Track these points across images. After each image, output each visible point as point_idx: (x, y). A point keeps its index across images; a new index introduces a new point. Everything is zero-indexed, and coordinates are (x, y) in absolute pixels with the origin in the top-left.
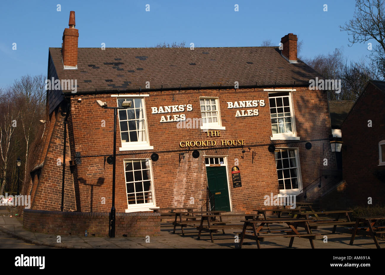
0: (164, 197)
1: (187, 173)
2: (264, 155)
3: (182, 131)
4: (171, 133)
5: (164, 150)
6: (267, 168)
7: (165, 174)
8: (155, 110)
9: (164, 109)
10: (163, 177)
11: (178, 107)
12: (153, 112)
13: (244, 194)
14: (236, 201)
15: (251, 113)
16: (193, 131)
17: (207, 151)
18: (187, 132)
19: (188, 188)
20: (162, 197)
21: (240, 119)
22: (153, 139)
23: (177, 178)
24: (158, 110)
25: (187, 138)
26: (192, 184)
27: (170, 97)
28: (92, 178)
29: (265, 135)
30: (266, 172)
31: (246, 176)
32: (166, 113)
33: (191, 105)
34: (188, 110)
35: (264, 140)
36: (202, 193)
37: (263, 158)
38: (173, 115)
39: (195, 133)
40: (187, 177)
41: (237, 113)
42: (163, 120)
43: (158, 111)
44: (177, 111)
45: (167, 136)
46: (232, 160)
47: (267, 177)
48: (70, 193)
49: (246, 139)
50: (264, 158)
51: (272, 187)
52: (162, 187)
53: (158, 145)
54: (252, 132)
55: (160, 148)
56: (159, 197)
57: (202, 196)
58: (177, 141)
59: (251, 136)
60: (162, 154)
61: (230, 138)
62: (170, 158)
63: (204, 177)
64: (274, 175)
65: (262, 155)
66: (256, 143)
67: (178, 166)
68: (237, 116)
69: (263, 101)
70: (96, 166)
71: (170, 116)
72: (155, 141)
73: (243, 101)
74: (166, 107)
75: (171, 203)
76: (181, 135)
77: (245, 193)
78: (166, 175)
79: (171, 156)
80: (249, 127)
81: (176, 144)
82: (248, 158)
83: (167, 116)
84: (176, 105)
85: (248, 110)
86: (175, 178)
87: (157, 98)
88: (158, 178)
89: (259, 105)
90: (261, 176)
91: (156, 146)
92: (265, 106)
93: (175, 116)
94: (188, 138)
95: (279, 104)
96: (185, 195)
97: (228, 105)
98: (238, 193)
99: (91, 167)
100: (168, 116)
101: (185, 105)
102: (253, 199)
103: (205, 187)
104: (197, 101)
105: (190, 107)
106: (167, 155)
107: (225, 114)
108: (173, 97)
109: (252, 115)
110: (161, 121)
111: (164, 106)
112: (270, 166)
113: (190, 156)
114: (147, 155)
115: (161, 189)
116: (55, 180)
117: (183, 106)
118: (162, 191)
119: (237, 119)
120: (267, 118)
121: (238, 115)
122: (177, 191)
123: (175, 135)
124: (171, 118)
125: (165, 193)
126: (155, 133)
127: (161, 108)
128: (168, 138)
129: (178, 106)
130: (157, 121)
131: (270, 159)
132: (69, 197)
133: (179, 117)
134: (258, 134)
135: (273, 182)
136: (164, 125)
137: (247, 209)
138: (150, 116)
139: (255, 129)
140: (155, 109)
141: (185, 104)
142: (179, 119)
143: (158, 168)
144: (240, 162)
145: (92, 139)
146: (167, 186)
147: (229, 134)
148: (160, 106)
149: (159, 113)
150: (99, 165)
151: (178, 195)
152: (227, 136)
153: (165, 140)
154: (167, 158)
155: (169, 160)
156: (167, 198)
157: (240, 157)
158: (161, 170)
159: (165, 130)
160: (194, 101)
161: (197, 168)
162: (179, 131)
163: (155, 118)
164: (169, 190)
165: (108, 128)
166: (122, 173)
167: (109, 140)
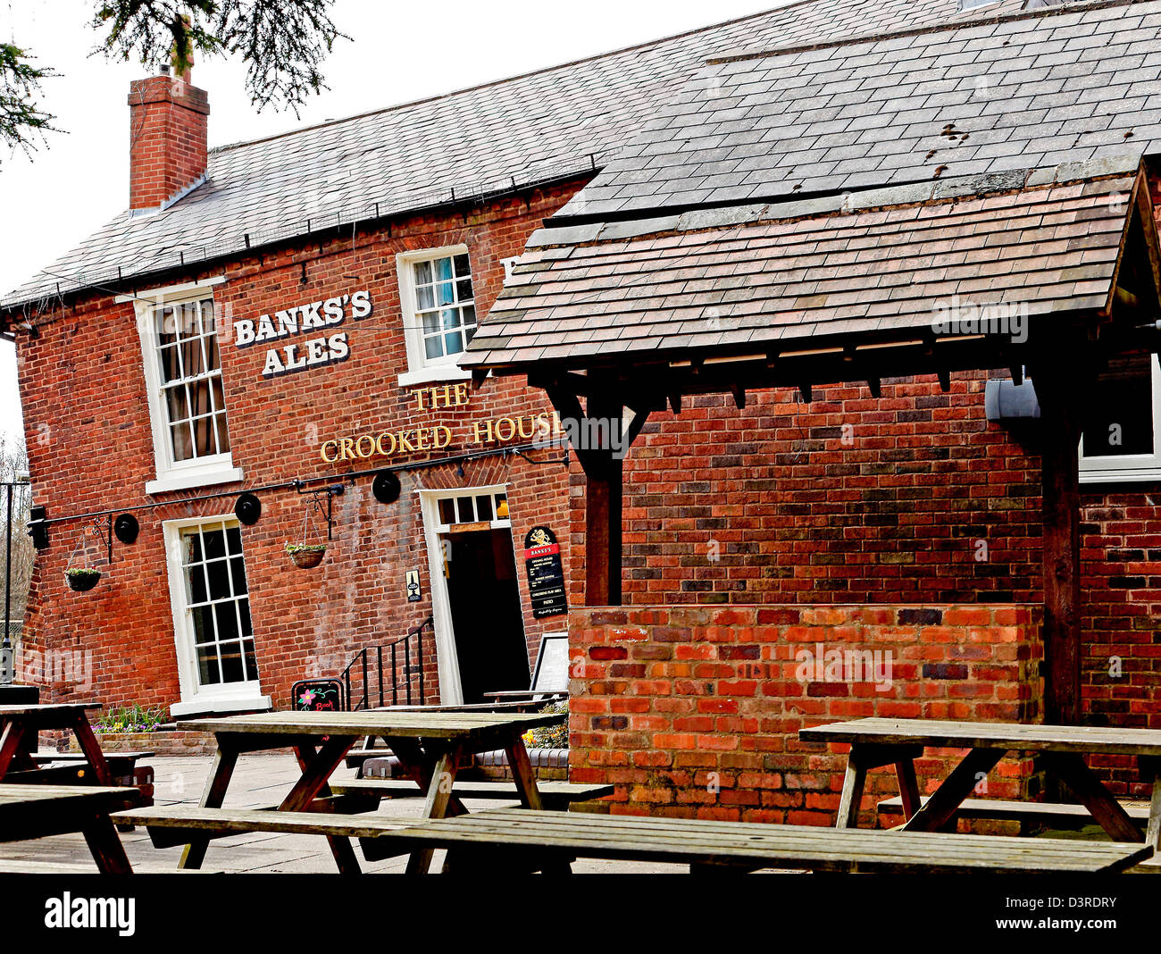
0: (283, 658)
1: (359, 564)
3: (338, 398)
4: (300, 414)
5: (278, 478)
7: (283, 569)
8: (245, 331)
9: (274, 323)
10: (279, 584)
11: (322, 307)
12: (241, 340)
16: (373, 397)
17: (426, 471)
18: (356, 402)
19: (362, 623)
20: (277, 658)
22: (241, 442)
23: (325, 583)
24: (255, 329)
26: (376, 605)
27: (292, 275)
32: (284, 337)
33: (365, 294)
34: (356, 314)
36: (412, 642)
38: (307, 343)
39: (381, 404)
40: (357, 579)
42: (272, 367)
43: (256, 335)
44: (319, 323)
45: (285, 424)
46: (525, 500)
53: (259, 462)
55: (264, 472)
56: (267, 661)
57: (413, 654)
60: (273, 495)
62: (297, 510)
67: (325, 540)
70: (88, 552)
71: (294, 346)
72: (249, 447)
74: (282, 315)
76: (334, 414)
78: (288, 574)
79: (302, 502)
83: (285, 348)
84: (316, 300)
86: (318, 586)
87: (252, 287)
91: (254, 467)
93: (311, 344)
94: (358, 427)
96: (352, 648)
97: (503, 271)
99: (75, 555)
100: (289, 349)
101: (346, 298)
104: (388, 274)
105: (361, 303)
106: (287, 497)
108: (304, 273)
110: (266, 371)
111: (274, 310)
113: (366, 496)
114: (227, 502)
115: (273, 630)
117: (337, 301)
118: (275, 637)
122: (326, 636)
124: (297, 354)
125: (287, 644)
126: (245, 418)
127: (264, 319)
128: (290, 431)
129: (320, 303)
130: (255, 373)
133: (327, 348)
136: (277, 386)
138: (229, 357)
140: (245, 327)
141: (345, 292)
142: (324, 358)
143: (259, 549)
144: (560, 509)
145: (75, 458)
146: (291, 616)
147: (510, 394)
148: (264, 312)
149: (261, 342)
150: (97, 547)
151: (331, 651)
152: (502, 403)
153: (280, 440)
154: (290, 508)
155: (296, 517)
156: (293, 664)
157: (558, 486)
158: (269, 558)
159: (281, 403)
160: (377, 277)
161: (393, 544)
162: (325, 401)
163: (247, 360)
164: (300, 633)
165: (117, 415)
166: (160, 573)
167: (120, 456)
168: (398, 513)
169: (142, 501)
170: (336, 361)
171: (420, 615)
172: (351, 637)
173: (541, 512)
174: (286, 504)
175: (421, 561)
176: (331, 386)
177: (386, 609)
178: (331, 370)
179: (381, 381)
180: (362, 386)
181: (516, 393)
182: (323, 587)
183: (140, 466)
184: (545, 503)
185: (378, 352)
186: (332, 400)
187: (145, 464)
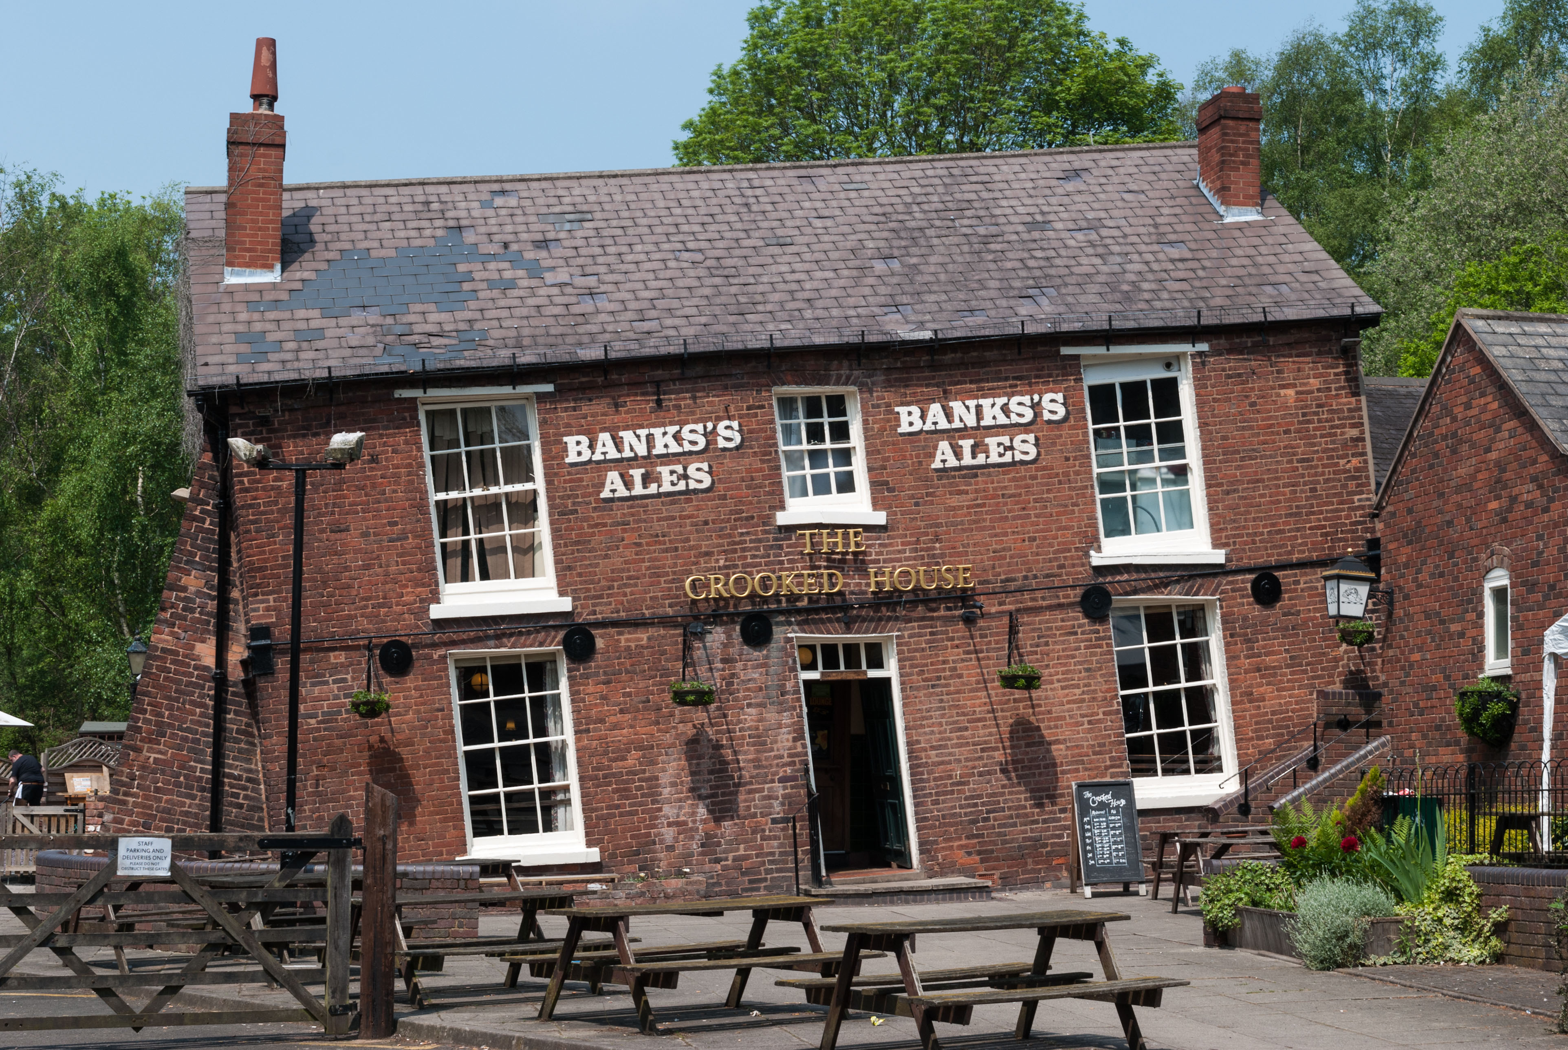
0: (617, 807)
1: (719, 708)
2: (1061, 628)
3: (698, 532)
4: (648, 544)
5: (618, 612)
6: (1077, 686)
7: (622, 711)
8: (579, 448)
9: (618, 444)
10: (615, 727)
11: (679, 432)
12: (572, 458)
13: (972, 797)
14: (933, 827)
15: (1001, 449)
16: (742, 534)
17: (803, 616)
18: (720, 537)
19: (720, 771)
20: (609, 808)
21: (954, 477)
22: (569, 568)
24: (592, 447)
25: (717, 561)
26: (738, 753)
27: (644, 394)
28: (318, 730)
29: (1064, 543)
30: (1069, 702)
31: (979, 720)
32: (629, 459)
33: (735, 424)
34: (722, 443)
35: (1061, 567)
36: (781, 792)
37: (1055, 643)
38: (659, 469)
39: (751, 541)
41: (939, 452)
42: (613, 491)
43: (593, 454)
44: (674, 448)
45: (630, 553)
46: (916, 650)
47: (1078, 724)
48: (245, 788)
49: (982, 561)
50: (1063, 642)
51: (1097, 768)
52: (610, 767)
53: (593, 594)
54: (1006, 534)
55: (600, 604)
56: (596, 809)
57: (783, 804)
58: (674, 573)
59: (1004, 549)
60: (610, 631)
61: (907, 559)
62: (642, 647)
63: (794, 724)
64: (1104, 713)
65: (1051, 629)
66: (1026, 578)
68: (941, 466)
69: (1059, 397)
70: (335, 682)
71: (643, 471)
72: (580, 575)
73: (967, 402)
74: (627, 436)
75: (648, 835)
76: (691, 548)
77: (974, 790)
78: (629, 716)
79: (649, 639)
80: (993, 512)
81: (670, 589)
82: (990, 642)
83: (631, 472)
84: (672, 424)
85: (987, 440)
87: (590, 400)
88: (595, 730)
89: (1037, 415)
90: (1049, 720)
91: (585, 598)
92: (1065, 419)
93: (664, 471)
94: (722, 563)
95: (1136, 409)
96: (707, 797)
97: (898, 419)
98: (945, 793)
99: (314, 685)
100: (637, 474)
101: (710, 426)
102: (1011, 817)
103: (798, 766)
104: (763, 407)
105: (729, 434)
106: (629, 633)
107: (887, 459)
108: (658, 393)
109: (1008, 458)
110: (606, 494)
111: (619, 429)
112: (1088, 677)
113: (729, 637)
114: (548, 634)
115: (605, 777)
116: (185, 739)
117: (699, 427)
118: (609, 785)
119: (940, 478)
120: (1077, 473)
121: (944, 461)
122: (673, 784)
123: (666, 551)
124: (646, 480)
125: (624, 792)
126: (577, 543)
127: (605, 437)
128: (635, 561)
129: (677, 428)
130: (590, 494)
131: (1086, 648)
132: (240, 806)
133: (685, 477)
134: (1034, 539)
135: (1104, 745)
136: (619, 512)
137: (982, 861)
138: (556, 474)
139: (1020, 517)
140: (578, 443)
141: (710, 419)
142: (682, 486)
143: (591, 689)
144: (954, 661)
145: (320, 571)
146: (630, 762)
147: (903, 544)
148: (603, 430)
149: (598, 462)
150: (349, 677)
151: (680, 800)
152: (894, 552)
153: (623, 570)
154: (633, 645)
155: (641, 654)
156: (631, 813)
157: (952, 639)
158: (604, 698)
159: (624, 531)
160: (749, 408)
161: (761, 689)
162: (681, 533)
163: (581, 479)
164: (640, 780)
165: (384, 525)
166: (442, 710)
167: (387, 574)
168: (767, 657)
169: (418, 627)
170: (696, 491)
171: (793, 763)
172: (707, 786)
173: (932, 664)
174: (627, 640)
175: (794, 708)
176: (690, 517)
177: (751, 757)
178: (689, 501)
179: (752, 517)
180: (728, 521)
181: (909, 543)
182: (673, 732)
183: (417, 586)
184: (937, 655)
185: (748, 487)
186: (691, 532)
187: (423, 585)
